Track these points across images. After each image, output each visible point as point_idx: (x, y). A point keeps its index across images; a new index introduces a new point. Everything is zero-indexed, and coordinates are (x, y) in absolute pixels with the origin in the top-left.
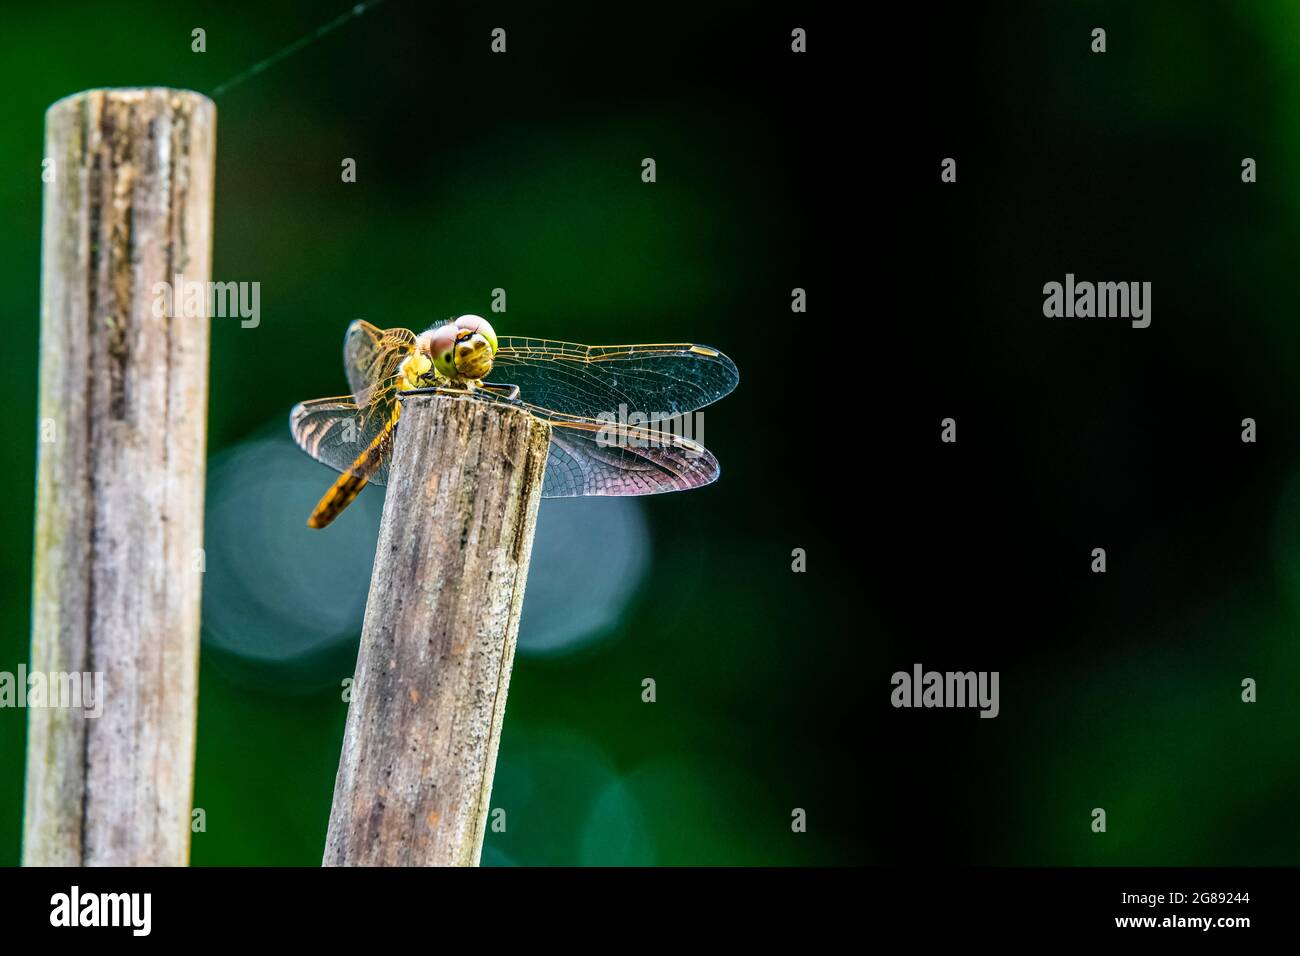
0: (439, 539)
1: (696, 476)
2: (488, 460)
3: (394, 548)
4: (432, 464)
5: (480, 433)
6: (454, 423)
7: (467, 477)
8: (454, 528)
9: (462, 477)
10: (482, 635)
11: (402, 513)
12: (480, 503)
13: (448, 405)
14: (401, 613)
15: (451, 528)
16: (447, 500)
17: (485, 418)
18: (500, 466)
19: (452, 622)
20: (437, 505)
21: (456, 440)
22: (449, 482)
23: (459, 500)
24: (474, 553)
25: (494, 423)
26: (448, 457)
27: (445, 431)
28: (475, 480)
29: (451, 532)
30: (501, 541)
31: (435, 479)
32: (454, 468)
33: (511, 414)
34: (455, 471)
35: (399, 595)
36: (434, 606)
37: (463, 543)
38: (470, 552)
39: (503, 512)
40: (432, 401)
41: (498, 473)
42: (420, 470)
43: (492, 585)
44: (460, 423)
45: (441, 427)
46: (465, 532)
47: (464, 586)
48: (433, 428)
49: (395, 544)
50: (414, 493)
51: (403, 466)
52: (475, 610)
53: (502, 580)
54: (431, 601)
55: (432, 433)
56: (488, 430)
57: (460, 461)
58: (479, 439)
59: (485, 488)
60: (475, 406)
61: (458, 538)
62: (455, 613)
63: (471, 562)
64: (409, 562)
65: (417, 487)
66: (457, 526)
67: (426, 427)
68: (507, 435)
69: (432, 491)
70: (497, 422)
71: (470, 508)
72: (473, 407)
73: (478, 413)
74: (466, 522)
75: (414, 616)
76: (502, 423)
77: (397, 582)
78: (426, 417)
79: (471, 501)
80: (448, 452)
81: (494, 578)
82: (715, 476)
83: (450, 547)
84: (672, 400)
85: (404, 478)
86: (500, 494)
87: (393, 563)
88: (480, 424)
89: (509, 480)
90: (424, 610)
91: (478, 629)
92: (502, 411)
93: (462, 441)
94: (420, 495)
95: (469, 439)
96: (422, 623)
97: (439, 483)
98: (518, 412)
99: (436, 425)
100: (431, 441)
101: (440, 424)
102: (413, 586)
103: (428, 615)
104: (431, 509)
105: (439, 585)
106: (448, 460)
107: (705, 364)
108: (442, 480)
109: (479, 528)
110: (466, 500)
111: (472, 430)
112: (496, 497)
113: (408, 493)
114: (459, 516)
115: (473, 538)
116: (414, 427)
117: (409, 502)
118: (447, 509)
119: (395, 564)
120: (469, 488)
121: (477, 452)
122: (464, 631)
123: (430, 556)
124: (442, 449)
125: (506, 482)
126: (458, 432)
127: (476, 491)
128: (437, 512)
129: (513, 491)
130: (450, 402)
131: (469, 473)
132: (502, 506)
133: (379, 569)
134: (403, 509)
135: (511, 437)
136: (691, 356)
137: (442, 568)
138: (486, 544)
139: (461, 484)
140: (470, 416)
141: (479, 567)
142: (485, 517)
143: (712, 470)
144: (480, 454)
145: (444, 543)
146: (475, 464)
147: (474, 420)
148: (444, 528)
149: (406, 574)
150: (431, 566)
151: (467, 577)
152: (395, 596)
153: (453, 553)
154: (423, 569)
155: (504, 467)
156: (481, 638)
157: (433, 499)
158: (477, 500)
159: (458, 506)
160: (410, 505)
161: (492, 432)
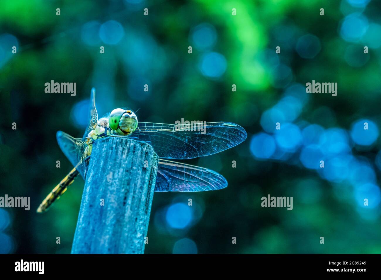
0: (113, 201)
1: (218, 185)
2: (136, 166)
3: (91, 206)
4: (110, 167)
5: (133, 153)
6: (120, 149)
7: (127, 173)
8: (120, 196)
9: (124, 173)
10: (133, 247)
11: (95, 190)
12: (133, 185)
13: (118, 141)
14: (95, 236)
15: (119, 196)
16: (117, 183)
17: (135, 147)
18: (141, 169)
19: (119, 240)
20: (113, 186)
21: (122, 156)
22: (118, 175)
23: (123, 183)
24: (129, 208)
25: (139, 149)
26: (118, 163)
27: (117, 152)
28: (130, 175)
29: (119, 198)
30: (141, 204)
31: (111, 173)
32: (121, 169)
33: (146, 146)
34: (121, 170)
35: (94, 227)
36: (111, 233)
37: (125, 203)
38: (128, 208)
39: (142, 190)
40: (110, 139)
41: (140, 172)
42: (104, 170)
43: (137, 224)
44: (124, 149)
45: (114, 150)
46: (125, 198)
47: (125, 223)
48: (111, 151)
49: (91, 204)
50: (101, 180)
51: (95, 169)
52: (129, 235)
53: (141, 222)
54: (109, 230)
55: (110, 153)
56: (136, 152)
57: (123, 165)
58: (132, 156)
59: (135, 179)
60: (130, 141)
61: (122, 201)
62: (120, 236)
63: (128, 213)
64: (99, 211)
65: (103, 177)
66: (122, 195)
67: (107, 150)
68: (144, 156)
69: (110, 179)
70: (140, 149)
71: (128, 187)
72: (129, 142)
73: (132, 144)
74: (126, 194)
75: (101, 237)
76: (142, 150)
77: (92, 221)
78: (107, 146)
79: (128, 184)
80: (118, 161)
81: (138, 221)
82: (226, 185)
83: (118, 205)
84: (214, 146)
85: (95, 174)
86: (141, 182)
87: (90, 213)
88: (132, 149)
89: (145, 176)
90: (105, 235)
91: (130, 244)
92: (142, 145)
93: (124, 156)
94: (104, 181)
95: (127, 156)
96: (105, 241)
97: (113, 175)
98: (149, 146)
99: (112, 149)
100: (109, 156)
101: (114, 149)
102: (101, 223)
103: (107, 237)
104: (109, 187)
105: (113, 223)
106: (118, 165)
107: (230, 130)
108: (115, 174)
109: (132, 197)
110: (126, 183)
111: (128, 152)
112: (139, 182)
113: (98, 180)
114: (123, 190)
115: (129, 201)
116: (100, 151)
117: (98, 184)
118: (118, 187)
119: (91, 213)
120: (127, 178)
121: (131, 162)
122: (125, 245)
123: (109, 209)
124: (115, 160)
125: (143, 176)
126: (122, 153)
127: (131, 180)
128: (112, 189)
129: (147, 181)
130: (119, 139)
131: (127, 171)
132: (142, 188)
133: (82, 217)
134: (96, 188)
135: (145, 157)
136: (223, 127)
137: (114, 214)
138: (135, 204)
139: (124, 176)
140: (128, 145)
141: (132, 215)
142: (134, 192)
143: (225, 183)
144: (132, 163)
145: (116, 203)
146: (130, 167)
147: (130, 147)
148: (116, 196)
149: (97, 218)
150: (110, 214)
151: (127, 219)
152: (91, 228)
153: (120, 208)
154: (106, 215)
155: (143, 170)
156: (132, 249)
157: (110, 183)
158: (131, 183)
159: (122, 186)
160: (99, 186)
161: (138, 153)
